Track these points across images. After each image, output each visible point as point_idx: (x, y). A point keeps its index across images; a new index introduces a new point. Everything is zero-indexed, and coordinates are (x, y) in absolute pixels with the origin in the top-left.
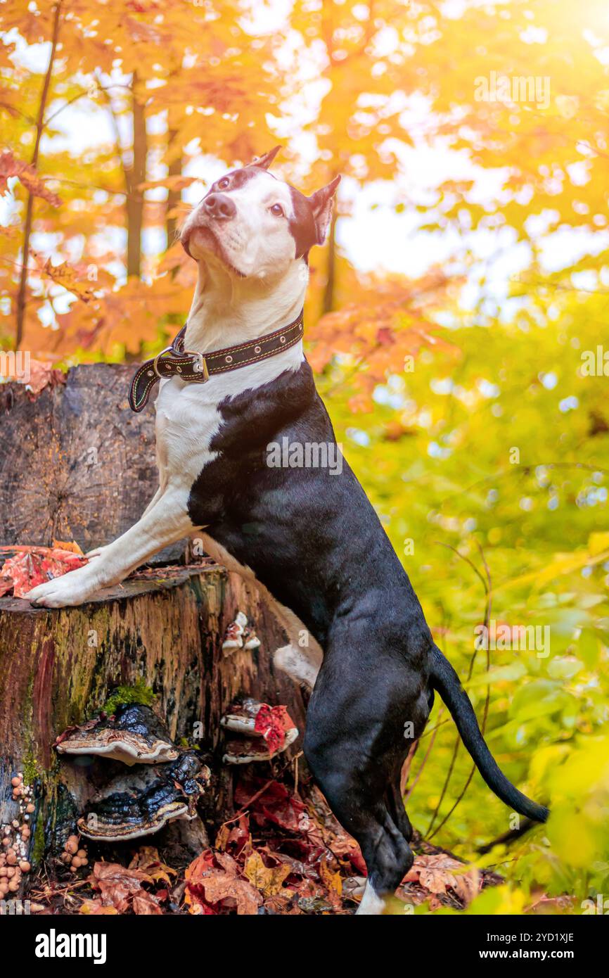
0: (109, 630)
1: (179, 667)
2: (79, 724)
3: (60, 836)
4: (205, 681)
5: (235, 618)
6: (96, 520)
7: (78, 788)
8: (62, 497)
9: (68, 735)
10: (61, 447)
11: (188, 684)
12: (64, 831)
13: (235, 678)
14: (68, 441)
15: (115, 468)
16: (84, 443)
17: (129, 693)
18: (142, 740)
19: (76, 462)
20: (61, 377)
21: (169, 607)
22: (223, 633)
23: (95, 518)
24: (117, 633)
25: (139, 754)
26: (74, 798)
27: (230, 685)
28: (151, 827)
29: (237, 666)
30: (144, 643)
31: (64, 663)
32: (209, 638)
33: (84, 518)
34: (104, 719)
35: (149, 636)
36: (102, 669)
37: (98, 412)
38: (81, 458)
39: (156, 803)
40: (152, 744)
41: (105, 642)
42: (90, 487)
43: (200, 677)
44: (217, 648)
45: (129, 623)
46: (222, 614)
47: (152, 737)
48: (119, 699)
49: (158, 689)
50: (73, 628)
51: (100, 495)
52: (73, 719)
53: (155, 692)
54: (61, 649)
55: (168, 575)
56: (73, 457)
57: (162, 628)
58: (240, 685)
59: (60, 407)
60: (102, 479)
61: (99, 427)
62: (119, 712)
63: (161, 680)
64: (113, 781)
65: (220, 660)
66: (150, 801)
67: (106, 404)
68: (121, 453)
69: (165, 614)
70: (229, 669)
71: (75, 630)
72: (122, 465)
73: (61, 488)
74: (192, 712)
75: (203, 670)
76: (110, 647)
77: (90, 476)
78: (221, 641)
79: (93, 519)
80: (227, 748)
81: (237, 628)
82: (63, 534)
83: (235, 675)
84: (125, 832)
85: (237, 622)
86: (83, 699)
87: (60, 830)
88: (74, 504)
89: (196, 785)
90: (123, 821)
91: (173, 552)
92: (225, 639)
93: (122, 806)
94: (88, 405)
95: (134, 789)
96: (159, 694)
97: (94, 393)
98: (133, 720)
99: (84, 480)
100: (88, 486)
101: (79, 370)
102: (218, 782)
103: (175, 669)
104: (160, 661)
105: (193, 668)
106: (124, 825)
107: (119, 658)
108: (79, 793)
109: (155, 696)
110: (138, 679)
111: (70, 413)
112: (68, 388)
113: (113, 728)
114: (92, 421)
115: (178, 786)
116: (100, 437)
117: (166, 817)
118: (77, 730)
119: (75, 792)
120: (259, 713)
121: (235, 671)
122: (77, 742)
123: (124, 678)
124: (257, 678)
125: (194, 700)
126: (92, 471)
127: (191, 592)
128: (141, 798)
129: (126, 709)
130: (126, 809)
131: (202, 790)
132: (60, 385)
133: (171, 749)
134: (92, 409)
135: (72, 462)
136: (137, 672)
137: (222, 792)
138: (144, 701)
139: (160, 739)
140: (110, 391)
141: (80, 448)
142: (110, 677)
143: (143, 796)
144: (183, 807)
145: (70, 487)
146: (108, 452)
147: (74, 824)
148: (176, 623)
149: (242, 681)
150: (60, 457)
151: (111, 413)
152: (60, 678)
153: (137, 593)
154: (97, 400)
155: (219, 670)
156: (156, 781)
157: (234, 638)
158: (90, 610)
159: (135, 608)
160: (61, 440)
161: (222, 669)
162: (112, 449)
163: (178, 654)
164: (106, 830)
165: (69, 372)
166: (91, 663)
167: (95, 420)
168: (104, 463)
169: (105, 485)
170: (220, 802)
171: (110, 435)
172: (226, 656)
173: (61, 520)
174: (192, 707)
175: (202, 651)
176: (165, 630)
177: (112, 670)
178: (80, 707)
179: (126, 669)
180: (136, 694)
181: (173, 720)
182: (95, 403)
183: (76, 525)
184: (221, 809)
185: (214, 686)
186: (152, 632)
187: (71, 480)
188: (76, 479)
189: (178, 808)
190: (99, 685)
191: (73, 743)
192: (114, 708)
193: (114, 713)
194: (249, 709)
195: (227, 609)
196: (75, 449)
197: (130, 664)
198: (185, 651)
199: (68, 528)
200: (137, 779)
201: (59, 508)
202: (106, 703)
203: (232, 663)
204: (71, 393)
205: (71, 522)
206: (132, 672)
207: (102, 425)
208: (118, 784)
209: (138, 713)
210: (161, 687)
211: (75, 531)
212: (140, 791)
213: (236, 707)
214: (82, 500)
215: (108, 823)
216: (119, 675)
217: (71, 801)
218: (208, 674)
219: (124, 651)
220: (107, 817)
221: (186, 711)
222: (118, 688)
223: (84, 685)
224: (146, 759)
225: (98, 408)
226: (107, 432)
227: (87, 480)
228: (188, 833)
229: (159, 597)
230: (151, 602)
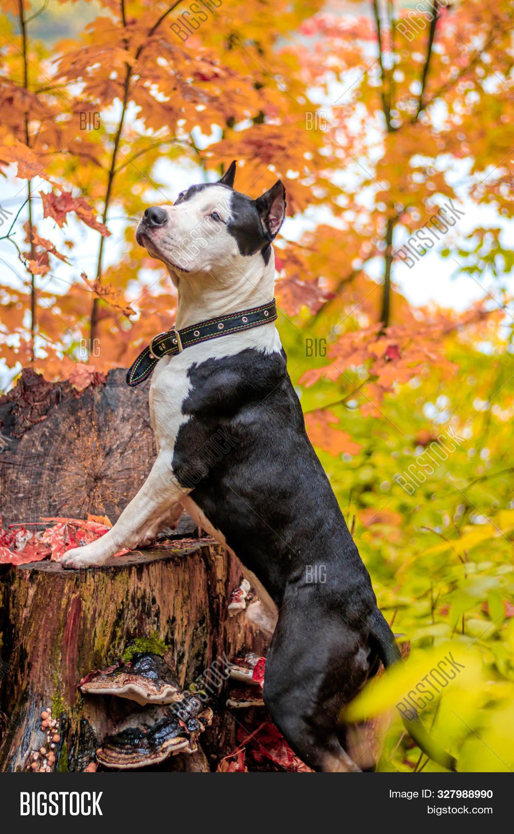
0: (128, 590)
1: (189, 623)
2: (101, 669)
3: (82, 763)
4: (212, 637)
5: (240, 584)
6: (125, 499)
7: (99, 723)
8: (97, 478)
9: (90, 678)
10: (99, 437)
11: (197, 638)
12: (85, 759)
13: (239, 635)
14: (105, 432)
15: (143, 455)
16: (118, 434)
17: (144, 644)
18: (152, 683)
19: (110, 449)
20: (102, 379)
21: (180, 572)
22: (229, 596)
23: (124, 496)
24: (135, 593)
25: (149, 695)
26: (95, 731)
27: (235, 641)
28: (156, 757)
29: (241, 625)
30: (158, 602)
31: (89, 617)
32: (216, 600)
33: (116, 496)
34: (122, 665)
35: (162, 597)
36: (122, 622)
37: (131, 408)
38: (115, 446)
39: (162, 738)
40: (160, 688)
41: (125, 600)
42: (122, 471)
43: (207, 633)
44: (223, 609)
45: (145, 584)
46: (228, 580)
47: (160, 682)
48: (136, 649)
49: (169, 641)
50: (97, 587)
51: (130, 477)
52: (96, 665)
53: (167, 643)
54: (87, 605)
55: (182, 545)
56: (108, 445)
57: (174, 590)
58: (243, 641)
59: (100, 403)
60: (132, 464)
61: (131, 420)
62: (135, 659)
63: (173, 634)
64: (128, 718)
65: (225, 619)
66: (157, 735)
67: (138, 401)
68: (148, 443)
69: (176, 577)
70: (234, 627)
71: (100, 589)
72: (149, 453)
73: (97, 470)
74: (199, 663)
75: (211, 628)
76: (129, 604)
77: (122, 462)
78: (226, 603)
79: (122, 497)
80: (230, 694)
81: (242, 593)
82: (97, 509)
83: (239, 632)
84: (134, 761)
85: (241, 587)
86: (105, 648)
87: (82, 758)
88: (107, 484)
89: (198, 723)
90: (133, 752)
91: (188, 526)
92: (230, 601)
93: (134, 739)
94: (122, 402)
95: (145, 725)
96: (170, 646)
97: (129, 392)
98: (147, 667)
99: (116, 464)
100: (120, 469)
101: (117, 373)
102: (222, 723)
103: (184, 625)
104: (171, 618)
105: (201, 625)
106: (135, 755)
107: (136, 614)
108: (99, 727)
109: (166, 647)
110: (152, 632)
111: (107, 407)
112: (107, 388)
113: (129, 673)
114: (125, 415)
115: (182, 724)
116: (132, 429)
117: (170, 749)
118: (98, 674)
119: (96, 726)
120: (257, 665)
121: (240, 630)
122: (98, 684)
123: (140, 631)
124: (258, 636)
125: (202, 652)
126: (123, 457)
127: (200, 561)
128: (150, 732)
129: (141, 657)
130: (136, 741)
131: (203, 728)
132: (101, 385)
133: (178, 692)
134: (126, 405)
135: (107, 449)
136: (151, 626)
137: (224, 732)
138: (157, 651)
139: (168, 683)
140: (142, 390)
141: (115, 438)
142: (128, 631)
143: (152, 731)
144: (184, 741)
145: (105, 470)
146: (137, 441)
147: (93, 754)
148: (186, 586)
149: (245, 637)
150: (98, 444)
151: (142, 409)
152: (85, 629)
153: (153, 560)
154: (131, 398)
155: (225, 628)
156: (163, 719)
157: (238, 601)
158: (112, 572)
159: (150, 572)
160: (99, 430)
161: (227, 627)
162: (141, 439)
163: (188, 612)
164: (119, 759)
165: (109, 374)
166: (112, 618)
167: (128, 415)
168: (134, 451)
169: (134, 469)
170: (223, 739)
171: (140, 427)
172: (231, 616)
173: (96, 497)
174: (200, 658)
175: (210, 611)
176: (176, 591)
177: (130, 623)
178: (102, 654)
179: (142, 623)
180: (150, 645)
181: (183, 668)
182: (129, 401)
183: (108, 502)
184: (223, 746)
185: (220, 641)
186: (165, 593)
187: (106, 464)
188: (109, 464)
189: (180, 742)
190: (118, 637)
191: (94, 684)
192: (131, 656)
193: (131, 660)
194: (249, 661)
195: (233, 576)
196: (111, 438)
197: (145, 620)
198: (194, 611)
199: (102, 504)
200: (148, 717)
201: (94, 487)
202: (124, 652)
203: (237, 622)
204: (110, 391)
205: (104, 499)
206: (148, 627)
207: (134, 419)
208: (132, 721)
209: (151, 661)
210: (172, 640)
211: (107, 507)
212: (149, 727)
213: (239, 659)
214: (114, 481)
215: (121, 753)
216: (136, 628)
217: (92, 734)
218: (215, 631)
219: (140, 608)
220: (121, 748)
221: (195, 661)
222: (135, 639)
223: (106, 636)
224: (154, 700)
225: (132, 406)
226: (137, 425)
227: (119, 465)
228: (192, 765)
229: (171, 563)
230: (165, 567)
